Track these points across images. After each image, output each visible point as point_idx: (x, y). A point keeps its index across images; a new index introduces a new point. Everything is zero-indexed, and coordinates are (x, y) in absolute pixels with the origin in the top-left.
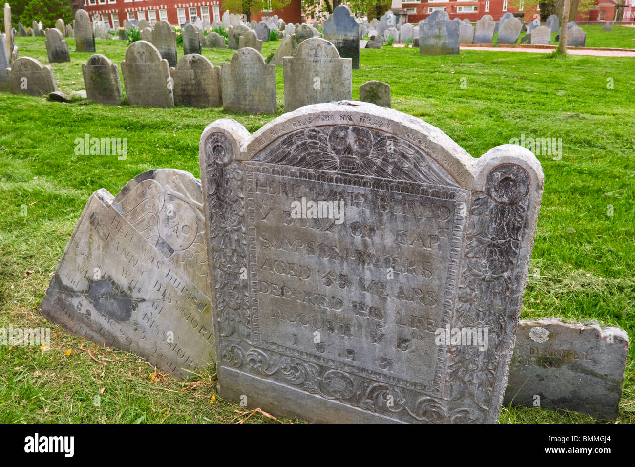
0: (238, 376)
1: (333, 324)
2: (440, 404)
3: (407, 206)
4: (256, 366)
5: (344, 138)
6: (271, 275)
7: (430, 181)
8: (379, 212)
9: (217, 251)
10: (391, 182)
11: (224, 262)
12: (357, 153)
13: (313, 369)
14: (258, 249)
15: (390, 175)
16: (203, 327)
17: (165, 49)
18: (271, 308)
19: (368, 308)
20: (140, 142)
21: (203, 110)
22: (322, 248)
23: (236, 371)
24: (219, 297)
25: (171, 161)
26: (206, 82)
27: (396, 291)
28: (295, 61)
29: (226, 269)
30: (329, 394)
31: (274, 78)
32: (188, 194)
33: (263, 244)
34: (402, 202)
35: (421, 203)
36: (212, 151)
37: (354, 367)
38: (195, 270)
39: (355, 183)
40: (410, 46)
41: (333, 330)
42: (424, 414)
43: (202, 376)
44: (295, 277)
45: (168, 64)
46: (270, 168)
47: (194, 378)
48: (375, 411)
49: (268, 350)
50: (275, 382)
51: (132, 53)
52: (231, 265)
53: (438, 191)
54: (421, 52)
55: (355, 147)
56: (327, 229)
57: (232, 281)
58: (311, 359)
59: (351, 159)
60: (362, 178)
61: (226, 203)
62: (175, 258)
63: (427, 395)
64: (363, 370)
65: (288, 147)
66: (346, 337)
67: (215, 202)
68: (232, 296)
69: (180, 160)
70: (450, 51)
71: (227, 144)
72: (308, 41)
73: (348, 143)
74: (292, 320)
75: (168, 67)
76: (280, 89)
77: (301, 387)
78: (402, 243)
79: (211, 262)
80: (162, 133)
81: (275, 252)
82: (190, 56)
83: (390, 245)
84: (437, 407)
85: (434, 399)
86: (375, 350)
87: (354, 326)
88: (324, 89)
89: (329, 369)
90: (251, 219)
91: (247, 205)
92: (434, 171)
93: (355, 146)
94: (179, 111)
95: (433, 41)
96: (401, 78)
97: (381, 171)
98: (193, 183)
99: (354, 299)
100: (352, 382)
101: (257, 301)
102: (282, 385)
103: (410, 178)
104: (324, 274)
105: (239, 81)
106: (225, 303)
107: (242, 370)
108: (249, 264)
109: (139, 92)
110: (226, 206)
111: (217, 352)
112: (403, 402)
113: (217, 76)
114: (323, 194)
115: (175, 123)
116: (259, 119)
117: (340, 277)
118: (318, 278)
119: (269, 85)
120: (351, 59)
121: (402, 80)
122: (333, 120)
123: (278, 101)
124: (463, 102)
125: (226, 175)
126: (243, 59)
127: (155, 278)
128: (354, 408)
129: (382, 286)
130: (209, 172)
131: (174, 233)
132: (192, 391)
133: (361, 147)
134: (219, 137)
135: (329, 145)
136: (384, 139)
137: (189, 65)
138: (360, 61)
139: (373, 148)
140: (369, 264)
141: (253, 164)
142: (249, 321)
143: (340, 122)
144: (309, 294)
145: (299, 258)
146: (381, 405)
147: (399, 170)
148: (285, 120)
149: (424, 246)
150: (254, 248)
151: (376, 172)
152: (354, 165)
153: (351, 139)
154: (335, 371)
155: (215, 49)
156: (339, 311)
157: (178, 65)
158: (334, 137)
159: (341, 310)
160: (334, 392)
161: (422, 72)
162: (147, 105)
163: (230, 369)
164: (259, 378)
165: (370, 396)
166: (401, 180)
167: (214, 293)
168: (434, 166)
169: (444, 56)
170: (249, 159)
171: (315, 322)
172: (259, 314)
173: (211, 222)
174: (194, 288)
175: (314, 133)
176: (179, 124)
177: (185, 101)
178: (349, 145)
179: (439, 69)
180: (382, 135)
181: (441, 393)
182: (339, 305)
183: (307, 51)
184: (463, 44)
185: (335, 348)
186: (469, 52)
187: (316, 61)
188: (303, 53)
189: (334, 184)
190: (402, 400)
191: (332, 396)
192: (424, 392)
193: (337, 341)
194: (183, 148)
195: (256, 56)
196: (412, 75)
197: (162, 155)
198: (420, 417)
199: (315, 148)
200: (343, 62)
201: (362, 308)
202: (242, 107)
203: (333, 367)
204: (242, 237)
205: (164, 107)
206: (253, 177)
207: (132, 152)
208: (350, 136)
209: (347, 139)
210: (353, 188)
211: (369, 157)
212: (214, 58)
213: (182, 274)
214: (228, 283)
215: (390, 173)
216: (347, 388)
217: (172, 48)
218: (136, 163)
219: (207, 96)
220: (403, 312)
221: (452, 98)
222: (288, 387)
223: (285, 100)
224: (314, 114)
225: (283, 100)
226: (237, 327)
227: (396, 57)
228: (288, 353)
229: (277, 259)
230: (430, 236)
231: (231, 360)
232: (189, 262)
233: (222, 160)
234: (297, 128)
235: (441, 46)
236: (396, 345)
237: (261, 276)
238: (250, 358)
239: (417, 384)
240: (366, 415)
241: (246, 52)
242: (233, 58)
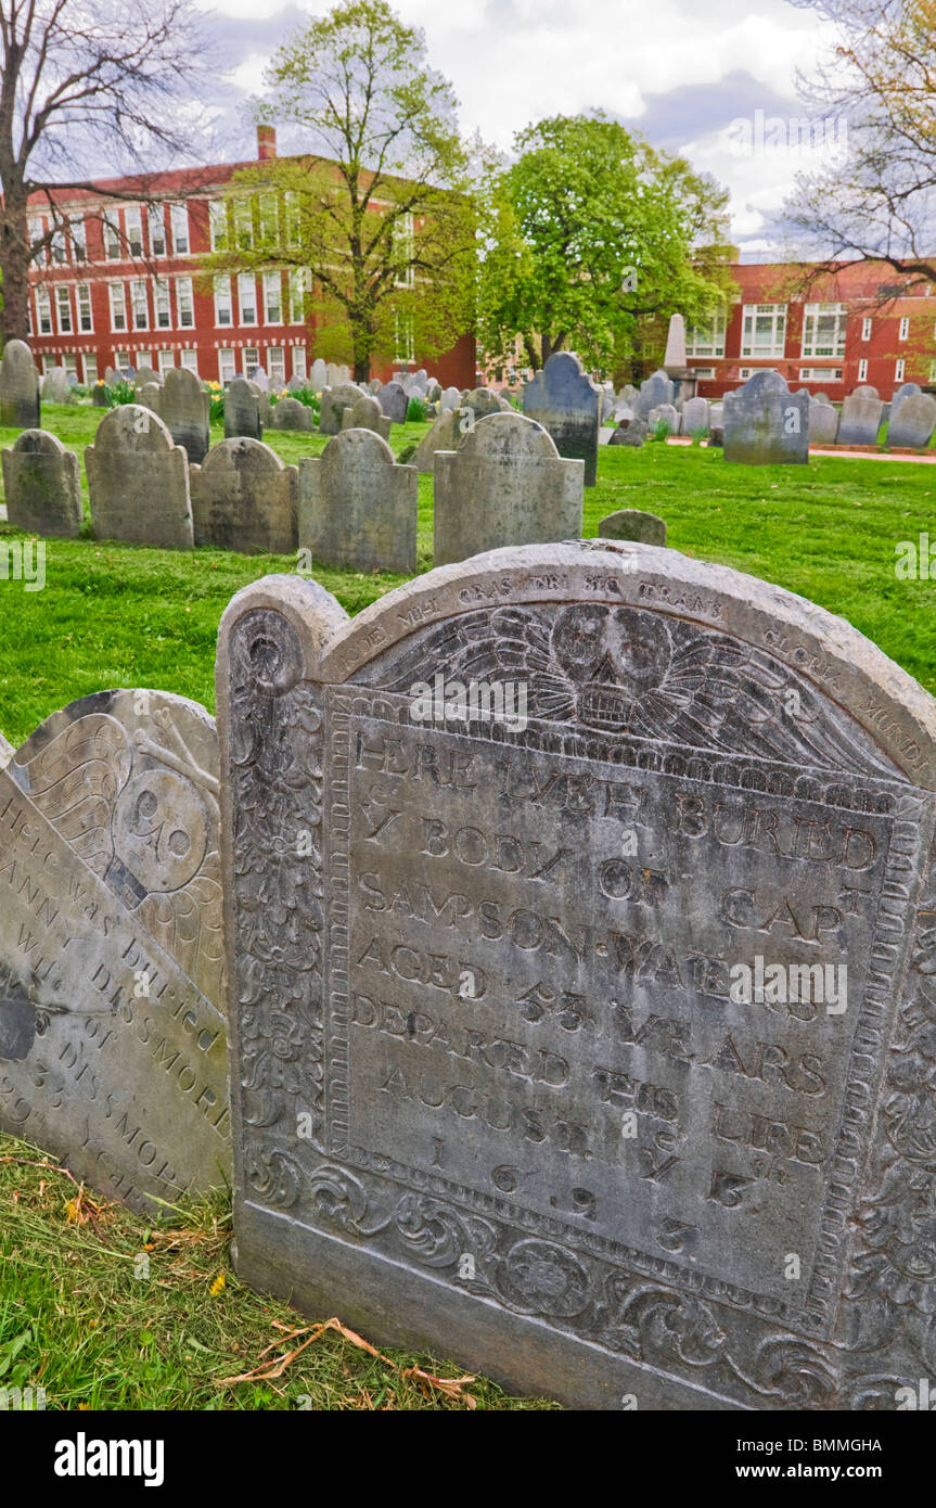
0: (287, 1230)
1: (541, 1119)
2: (824, 1358)
3: (757, 823)
4: (333, 1210)
5: (595, 636)
6: (385, 981)
7: (824, 761)
8: (679, 837)
9: (248, 910)
10: (715, 758)
11: (265, 939)
12: (628, 678)
13: (481, 1232)
14: (353, 912)
15: (713, 741)
16: (207, 1091)
17: (183, 426)
18: (378, 1064)
19: (638, 1086)
20: (110, 621)
21: (256, 558)
22: (520, 922)
23: (282, 1216)
24: (248, 1025)
25: (174, 665)
26: (267, 498)
27: (716, 1047)
28: (460, 461)
29: (268, 957)
30: (522, 1302)
31: (412, 496)
32: (190, 756)
33: (366, 901)
34: (745, 815)
35: (797, 820)
36: (247, 653)
37: (590, 1235)
38: (195, 945)
39: (617, 757)
40: (704, 444)
41: (539, 1135)
42: (777, 1379)
43: (196, 1219)
44: (446, 990)
45: (185, 456)
46: (396, 705)
47: (175, 1221)
48: (643, 1358)
49: (367, 1172)
50: (379, 1256)
51: (111, 430)
52: (282, 946)
53: (844, 790)
54: (726, 457)
55: (623, 662)
56: (538, 873)
57: (284, 989)
58: (478, 1205)
59: (612, 695)
60: (638, 744)
61: (277, 789)
62: (148, 912)
63: (787, 1330)
64: (614, 1246)
65: (443, 652)
66: (575, 1156)
67: (250, 784)
68: (279, 1024)
69: (194, 664)
70: (790, 456)
71: (287, 638)
72: (491, 419)
73: (604, 652)
74: (432, 1100)
75: (186, 462)
76: (425, 520)
77: (447, 1275)
78: (737, 922)
79: (232, 937)
80: (162, 604)
81: (396, 923)
82: (234, 442)
83: (705, 923)
84: (815, 1364)
85: (806, 1342)
86: (650, 1196)
87: (596, 1130)
88: (520, 524)
89: (525, 1235)
90: (339, 833)
91: (330, 797)
92: (836, 735)
93: (624, 660)
94: (203, 558)
95: (753, 435)
96: (688, 507)
97: (690, 728)
98: (203, 728)
99: (600, 1061)
100: (583, 1276)
101: (344, 1044)
102: (397, 1264)
103: (771, 751)
104: (524, 990)
105: (337, 499)
106: (262, 1044)
107: (296, 1217)
108: (328, 949)
109: (121, 512)
110: (275, 796)
111: (235, 1163)
112: (719, 1341)
113: (289, 486)
114: (530, 782)
115: (191, 582)
116: (377, 584)
117: (565, 1000)
118: (505, 996)
119: (401, 510)
120: (582, 461)
121: (690, 513)
122: (568, 588)
123: (419, 546)
124: (822, 565)
125: (281, 718)
126: (347, 452)
127: (98, 956)
128: (585, 1343)
129: (679, 1031)
130: (236, 707)
131: (150, 850)
132: (168, 1256)
133: (639, 661)
134: (267, 619)
135: (553, 653)
136: (701, 643)
137: (230, 461)
138: (598, 471)
139: (671, 667)
140: (644, 971)
141: (349, 692)
142: (321, 1093)
143: (585, 593)
144: (480, 1037)
145: (462, 942)
146: (660, 1343)
147: (738, 727)
148: (441, 583)
149: (799, 933)
150: (344, 908)
151: (678, 730)
152: (618, 708)
153: (613, 641)
154: (540, 1241)
155: (291, 433)
156: (558, 1087)
157: (208, 459)
158: (567, 632)
159: (563, 1085)
160: (536, 1295)
161: (732, 497)
162: (135, 541)
163: (268, 1211)
164: (340, 1240)
165: (631, 1317)
166: (744, 756)
167: (234, 1014)
168: (838, 722)
169: (777, 466)
170: (342, 679)
171: (494, 1110)
172: (348, 1077)
173: (236, 834)
174: (191, 989)
175: (515, 621)
176: (199, 586)
177: (217, 536)
178: (608, 655)
179: (767, 493)
180: (697, 633)
181: (827, 1327)
182: (559, 1072)
183: (487, 440)
184: (816, 444)
185: (543, 1184)
186: (828, 461)
187: (506, 464)
188: (480, 444)
189: (563, 755)
190: (717, 1335)
191: (528, 1305)
192: (781, 1322)
193: (549, 1165)
194: (204, 638)
195: (376, 447)
196: (710, 502)
197: (156, 652)
198: (766, 1388)
199: (516, 660)
200: (565, 467)
201: (620, 1086)
202: (342, 554)
203: (535, 1232)
204: (314, 877)
205: (171, 548)
206: (349, 726)
207: (91, 641)
208: (609, 633)
209: (603, 640)
210: (613, 769)
211: (660, 690)
212: (287, 451)
213: (162, 953)
214: (271, 992)
215: (715, 734)
216: (568, 1289)
217: (199, 425)
218: (96, 666)
219: (265, 527)
220: (733, 1104)
221: (797, 554)
222: (415, 1271)
223: (436, 545)
224: (516, 572)
225: (431, 543)
226: (289, 1105)
227: (673, 464)
228: (418, 1183)
229: (401, 940)
230: (817, 909)
231: (270, 1188)
232: (183, 923)
233: (271, 679)
234: (471, 605)
235: (769, 446)
236: (709, 1188)
237: (359, 980)
238: (319, 1186)
239: (761, 1296)
240: (617, 1366)
241: (355, 438)
242: (326, 451)
